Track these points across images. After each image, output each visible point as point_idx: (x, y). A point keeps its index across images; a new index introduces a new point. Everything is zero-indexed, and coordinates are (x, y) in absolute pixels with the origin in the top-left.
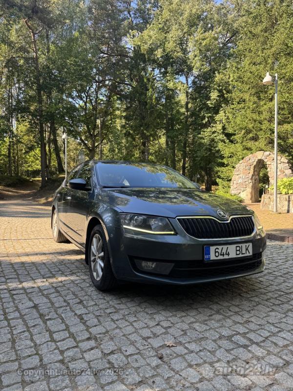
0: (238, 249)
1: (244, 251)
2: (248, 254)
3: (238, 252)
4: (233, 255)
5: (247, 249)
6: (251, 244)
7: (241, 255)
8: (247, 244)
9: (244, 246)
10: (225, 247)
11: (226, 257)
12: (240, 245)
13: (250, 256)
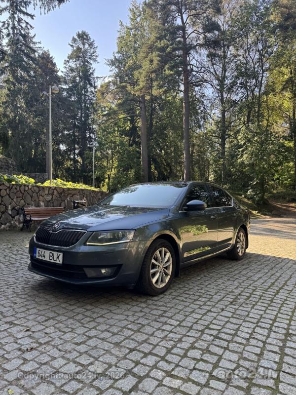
0: (51, 255)
1: (55, 258)
2: (58, 262)
3: (51, 258)
4: (47, 259)
5: (58, 257)
6: (61, 255)
7: (52, 261)
8: (59, 254)
9: (56, 253)
10: (43, 251)
11: (43, 258)
12: (53, 252)
13: (60, 264)
